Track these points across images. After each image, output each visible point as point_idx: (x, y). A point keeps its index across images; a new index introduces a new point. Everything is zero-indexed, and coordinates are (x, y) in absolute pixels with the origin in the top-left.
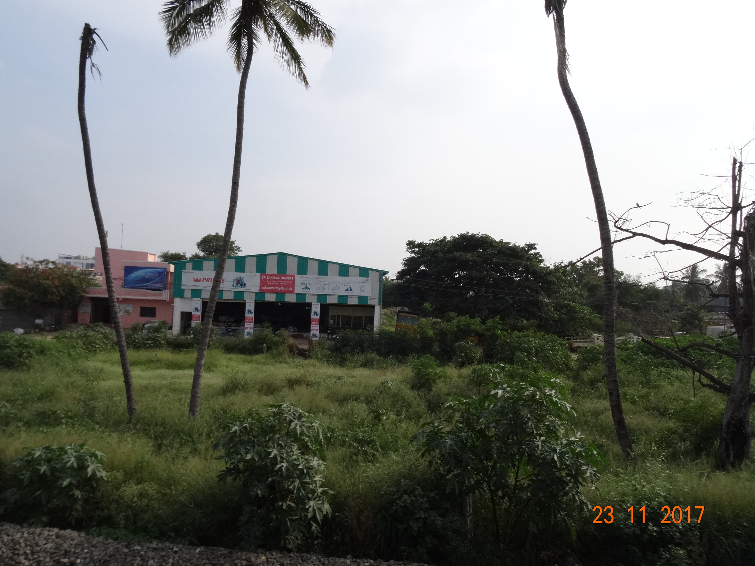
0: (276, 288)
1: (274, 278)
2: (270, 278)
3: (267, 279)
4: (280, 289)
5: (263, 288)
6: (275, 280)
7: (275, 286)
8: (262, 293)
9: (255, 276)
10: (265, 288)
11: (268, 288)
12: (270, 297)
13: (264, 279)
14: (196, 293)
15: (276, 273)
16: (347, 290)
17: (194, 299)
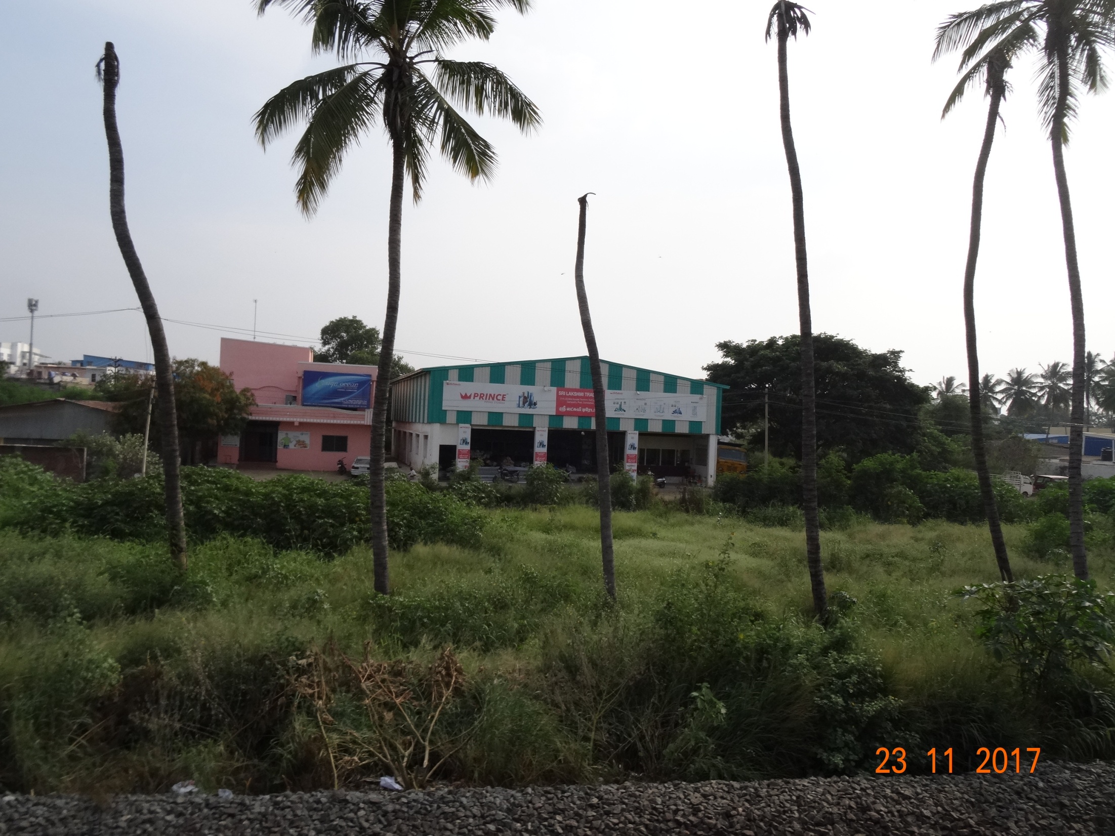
0: (579, 410)
1: (576, 394)
2: (571, 394)
3: (565, 396)
4: (584, 410)
5: (561, 409)
6: (578, 397)
7: (577, 406)
8: (559, 416)
9: (549, 391)
10: (563, 409)
11: (568, 409)
12: (570, 423)
13: (562, 396)
14: (464, 416)
15: (578, 387)
16: (675, 412)
17: (461, 425)
